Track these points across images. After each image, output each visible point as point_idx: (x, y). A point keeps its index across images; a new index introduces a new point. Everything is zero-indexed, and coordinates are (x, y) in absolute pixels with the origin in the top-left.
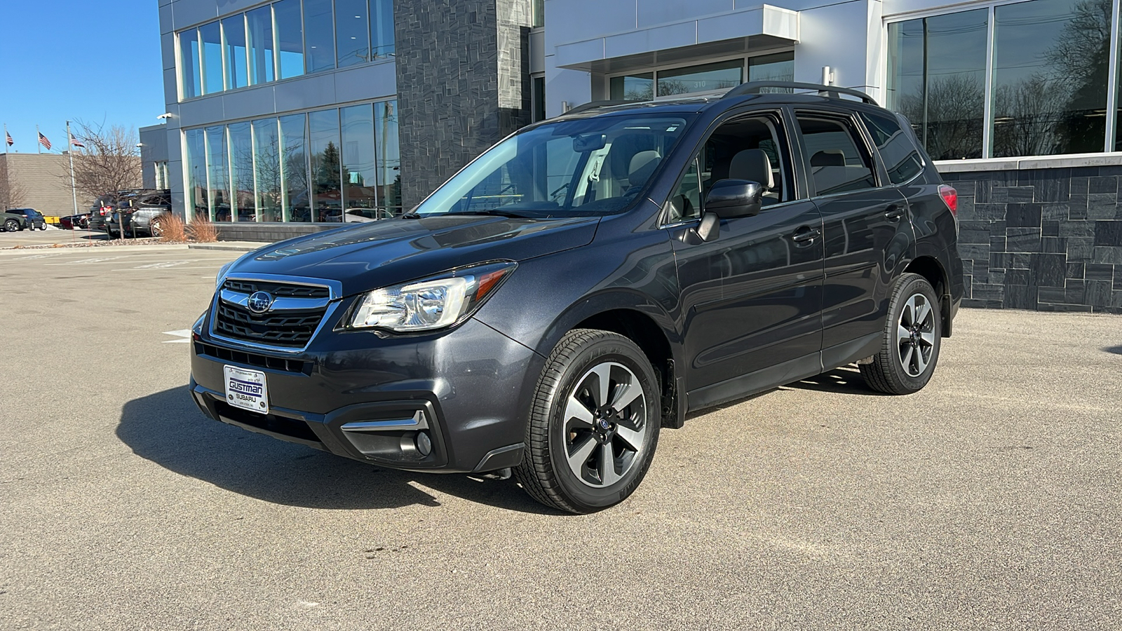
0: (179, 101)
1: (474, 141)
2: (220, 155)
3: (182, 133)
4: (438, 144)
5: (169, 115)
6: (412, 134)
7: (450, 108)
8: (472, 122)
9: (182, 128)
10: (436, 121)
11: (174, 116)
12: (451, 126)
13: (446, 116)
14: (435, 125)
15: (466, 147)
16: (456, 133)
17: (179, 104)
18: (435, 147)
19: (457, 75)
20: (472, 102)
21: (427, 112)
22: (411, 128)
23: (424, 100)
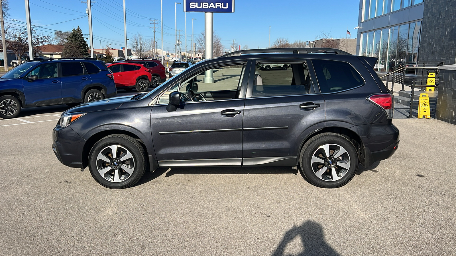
0: (362, 22)
1: (448, 39)
2: (371, 43)
3: (361, 34)
4: (434, 41)
5: (359, 27)
6: (426, 36)
7: (441, 24)
8: (448, 30)
9: (362, 32)
10: (435, 30)
11: (361, 28)
12: (440, 32)
13: (439, 27)
14: (434, 32)
15: (445, 42)
16: (441, 35)
17: (362, 23)
18: (433, 42)
19: (445, 8)
20: (449, 21)
21: (432, 26)
22: (426, 33)
23: (432, 20)
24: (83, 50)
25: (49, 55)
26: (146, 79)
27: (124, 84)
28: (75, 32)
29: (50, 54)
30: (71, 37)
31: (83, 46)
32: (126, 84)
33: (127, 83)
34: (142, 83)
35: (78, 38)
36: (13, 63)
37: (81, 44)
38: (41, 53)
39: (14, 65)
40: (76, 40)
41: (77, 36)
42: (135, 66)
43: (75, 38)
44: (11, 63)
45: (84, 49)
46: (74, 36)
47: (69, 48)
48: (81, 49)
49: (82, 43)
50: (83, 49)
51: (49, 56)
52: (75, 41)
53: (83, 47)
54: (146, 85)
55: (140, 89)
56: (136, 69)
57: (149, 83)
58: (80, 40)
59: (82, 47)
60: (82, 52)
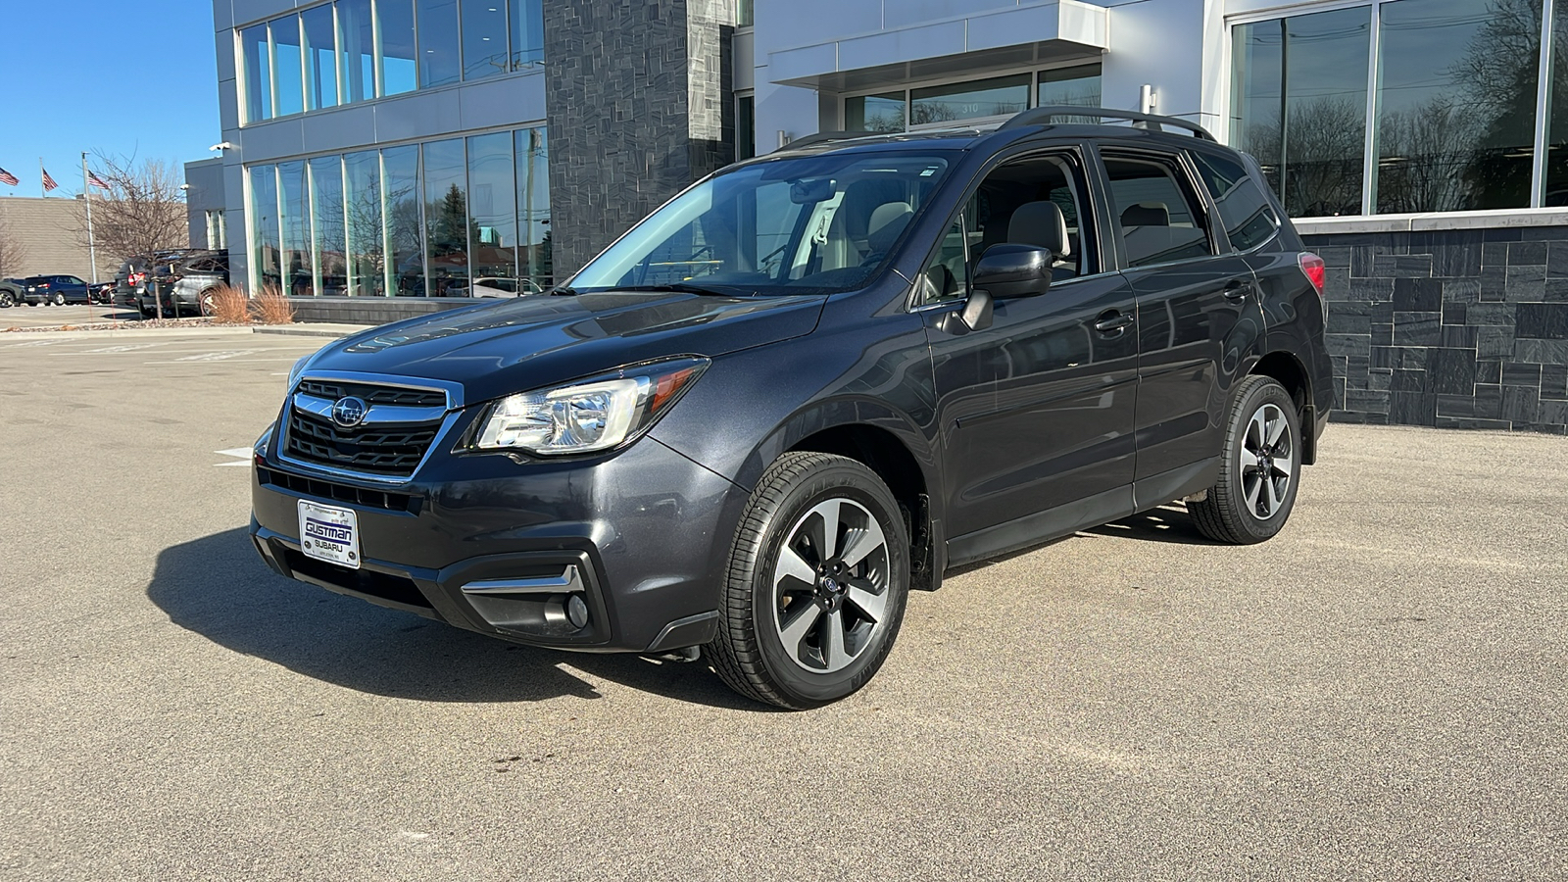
0: (241, 126)
1: (655, 185)
2: (297, 201)
3: (244, 171)
4: (605, 189)
5: (227, 145)
6: (568, 175)
7: (622, 139)
8: (651, 158)
9: (244, 164)
10: (601, 156)
11: (234, 147)
12: (622, 163)
13: (616, 150)
14: (600, 163)
15: (644, 194)
16: (629, 174)
17: (241, 129)
18: (600, 193)
19: (631, 92)
20: (652, 131)
21: (588, 145)
22: (567, 166)
23: (585, 127)
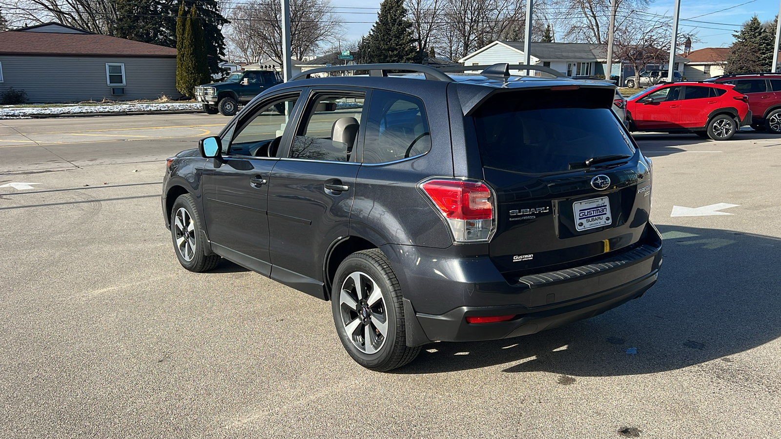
24: (764, 56)
25: (704, 67)
26: (733, 116)
27: (681, 122)
28: (755, 23)
29: (705, 65)
30: (745, 33)
31: (767, 48)
32: (684, 122)
33: (687, 122)
34: (722, 122)
35: (760, 34)
36: (629, 81)
37: (762, 45)
38: (689, 64)
39: (631, 84)
40: (755, 37)
41: (758, 30)
42: (712, 89)
43: (754, 35)
44: (626, 82)
45: (767, 53)
46: (751, 30)
47: (737, 52)
48: (761, 53)
49: (764, 43)
50: (765, 54)
51: (702, 68)
52: (751, 40)
53: (766, 51)
54: (731, 127)
55: (716, 134)
56: (713, 95)
57: (738, 123)
58: (761, 38)
59: (763, 50)
60: (763, 60)
